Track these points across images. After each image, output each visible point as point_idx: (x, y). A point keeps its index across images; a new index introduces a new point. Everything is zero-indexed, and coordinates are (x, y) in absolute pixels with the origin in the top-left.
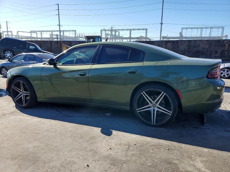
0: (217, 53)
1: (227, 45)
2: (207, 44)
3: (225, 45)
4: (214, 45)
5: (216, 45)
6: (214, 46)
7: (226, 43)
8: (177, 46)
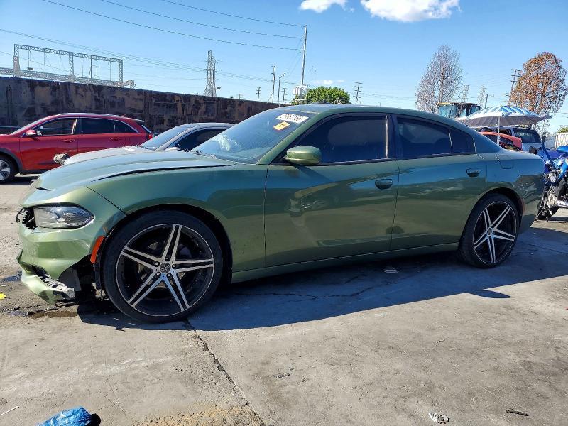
0: (162, 121)
1: (179, 106)
2: (140, 99)
3: (175, 106)
4: (155, 104)
5: (159, 105)
6: (156, 107)
7: (178, 101)
8: (67, 98)
